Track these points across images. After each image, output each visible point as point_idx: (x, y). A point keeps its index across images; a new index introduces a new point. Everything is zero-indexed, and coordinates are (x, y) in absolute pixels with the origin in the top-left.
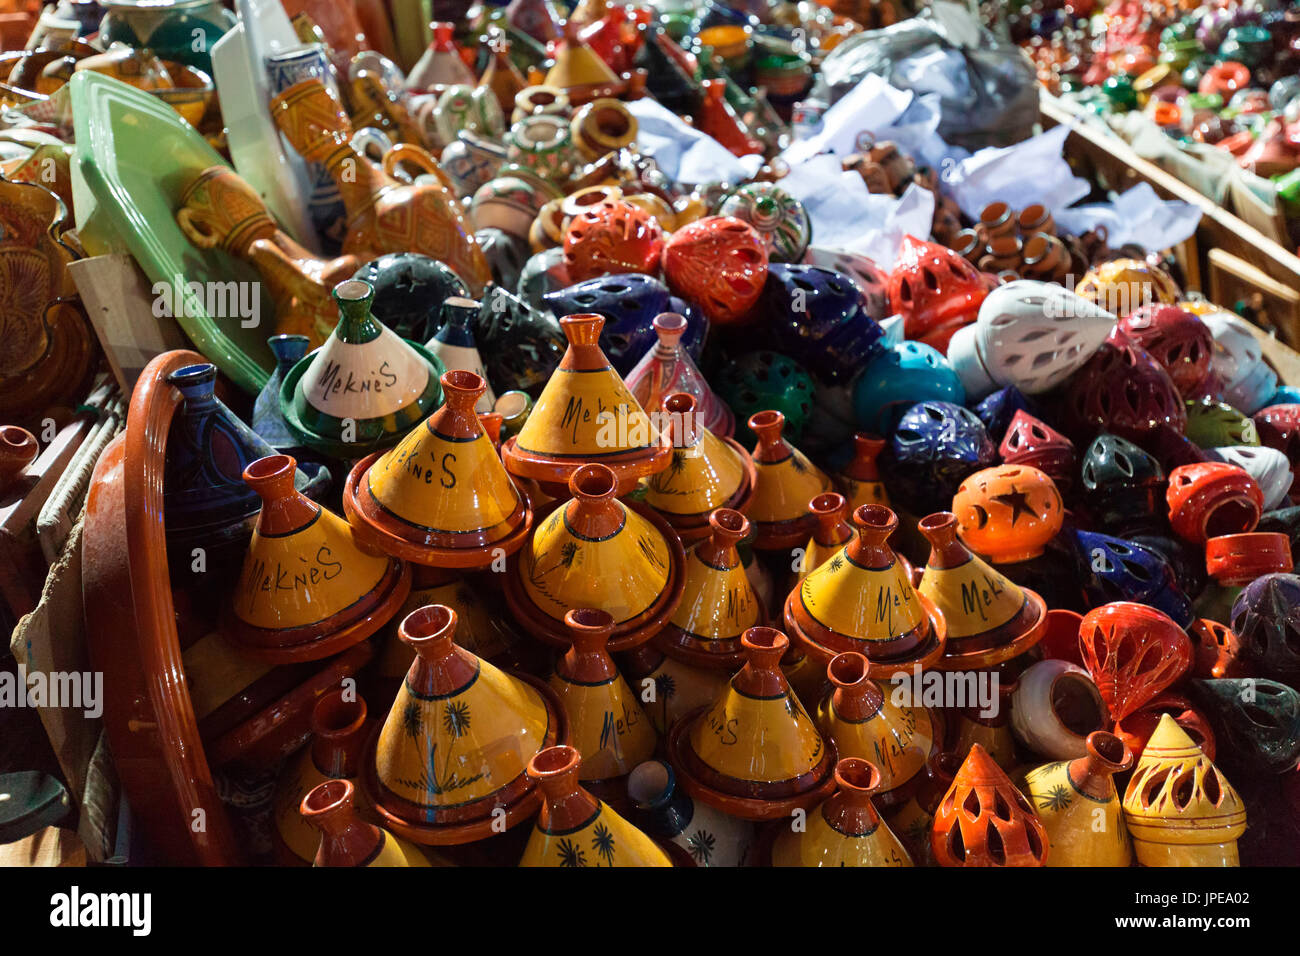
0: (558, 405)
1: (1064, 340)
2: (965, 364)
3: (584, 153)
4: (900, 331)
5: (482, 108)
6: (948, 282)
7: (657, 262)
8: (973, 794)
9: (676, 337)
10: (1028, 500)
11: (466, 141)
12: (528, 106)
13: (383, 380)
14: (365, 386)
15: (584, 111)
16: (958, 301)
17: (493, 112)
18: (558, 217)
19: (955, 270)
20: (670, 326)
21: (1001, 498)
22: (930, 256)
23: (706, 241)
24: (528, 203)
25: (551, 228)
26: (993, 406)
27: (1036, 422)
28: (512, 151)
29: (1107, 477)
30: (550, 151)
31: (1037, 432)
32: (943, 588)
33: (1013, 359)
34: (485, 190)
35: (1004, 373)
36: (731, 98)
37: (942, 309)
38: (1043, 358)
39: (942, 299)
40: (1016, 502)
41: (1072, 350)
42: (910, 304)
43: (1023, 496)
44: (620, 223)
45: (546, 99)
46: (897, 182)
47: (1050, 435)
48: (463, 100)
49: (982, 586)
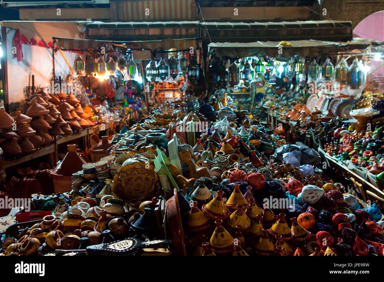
0: (233, 197)
1: (316, 194)
2: (300, 198)
3: (230, 163)
4: (289, 193)
5: (210, 154)
6: (297, 185)
7: (246, 180)
8: (297, 253)
9: (250, 190)
10: (309, 217)
11: (207, 160)
12: (218, 154)
13: (206, 194)
14: (203, 195)
15: (229, 155)
16: (299, 189)
17: (212, 155)
18: (227, 173)
19: (298, 183)
20: (249, 189)
21: (304, 217)
22: (294, 181)
23: (255, 176)
24: (221, 171)
25: (225, 175)
26: (305, 206)
27: (311, 208)
28: (216, 162)
29: (323, 216)
30: (224, 162)
31: (311, 209)
32: (294, 229)
33: (308, 197)
34: (212, 169)
35: (306, 200)
36: (257, 154)
37: (296, 190)
38: (313, 197)
39: (297, 188)
40: (306, 218)
41: (318, 196)
42: (291, 189)
43: (308, 217)
44: (240, 173)
45: (221, 153)
46: (290, 170)
47: (314, 209)
48: (206, 153)
49: (301, 229)
